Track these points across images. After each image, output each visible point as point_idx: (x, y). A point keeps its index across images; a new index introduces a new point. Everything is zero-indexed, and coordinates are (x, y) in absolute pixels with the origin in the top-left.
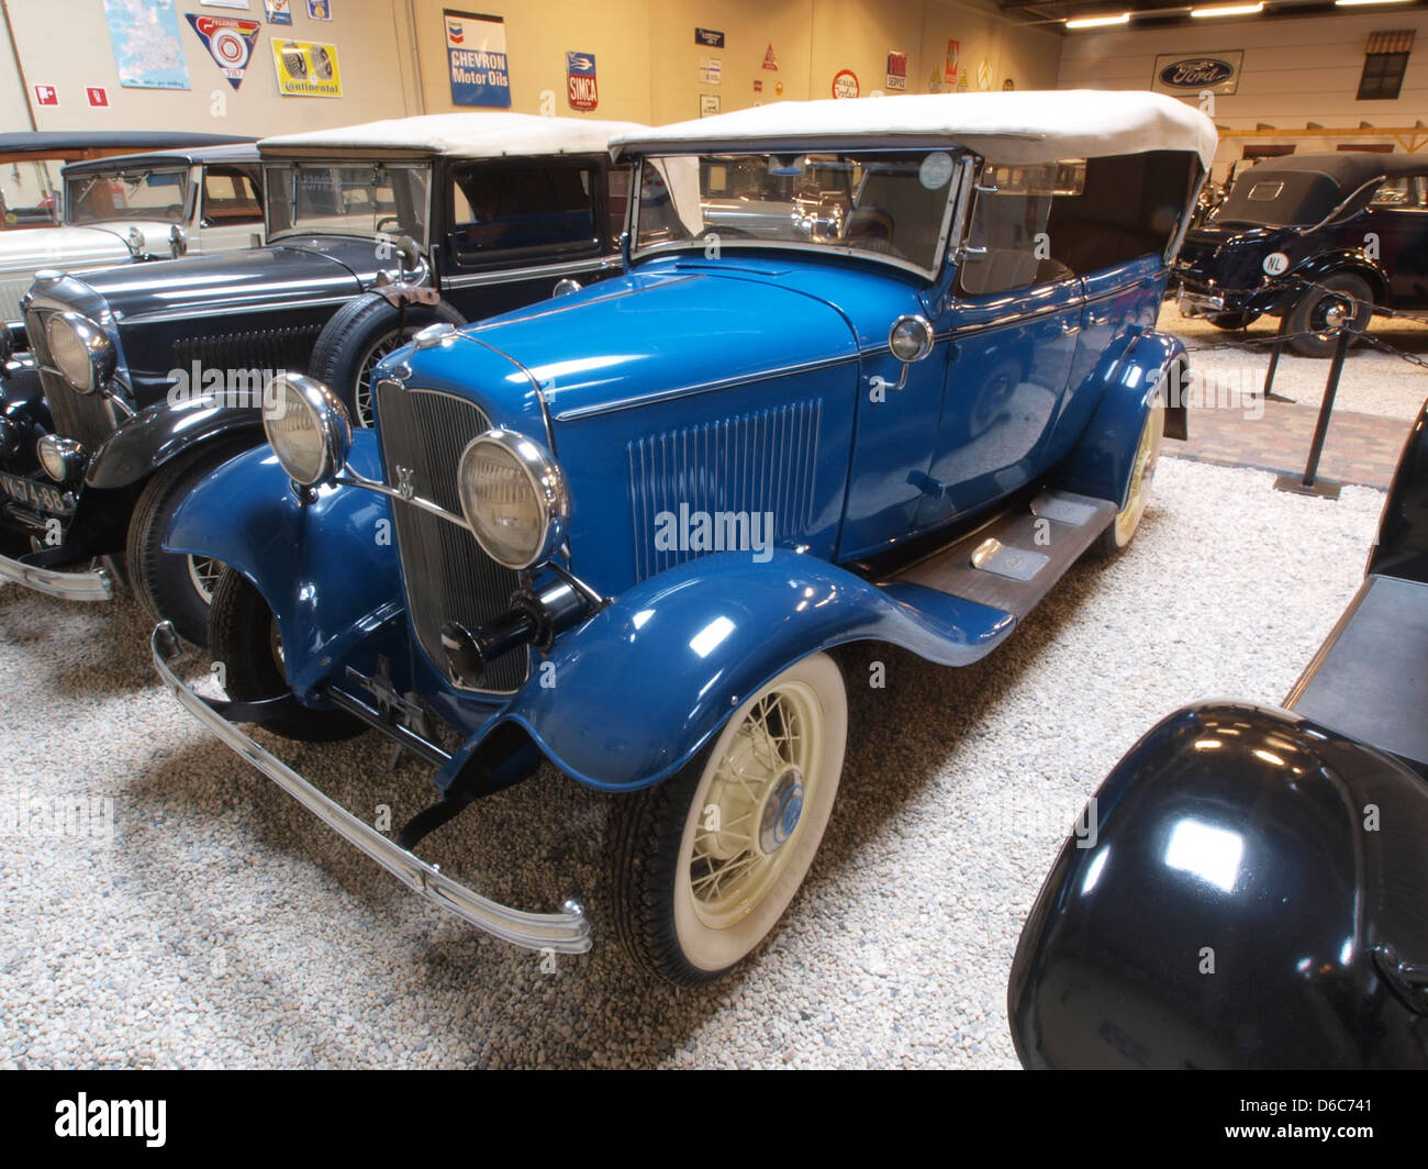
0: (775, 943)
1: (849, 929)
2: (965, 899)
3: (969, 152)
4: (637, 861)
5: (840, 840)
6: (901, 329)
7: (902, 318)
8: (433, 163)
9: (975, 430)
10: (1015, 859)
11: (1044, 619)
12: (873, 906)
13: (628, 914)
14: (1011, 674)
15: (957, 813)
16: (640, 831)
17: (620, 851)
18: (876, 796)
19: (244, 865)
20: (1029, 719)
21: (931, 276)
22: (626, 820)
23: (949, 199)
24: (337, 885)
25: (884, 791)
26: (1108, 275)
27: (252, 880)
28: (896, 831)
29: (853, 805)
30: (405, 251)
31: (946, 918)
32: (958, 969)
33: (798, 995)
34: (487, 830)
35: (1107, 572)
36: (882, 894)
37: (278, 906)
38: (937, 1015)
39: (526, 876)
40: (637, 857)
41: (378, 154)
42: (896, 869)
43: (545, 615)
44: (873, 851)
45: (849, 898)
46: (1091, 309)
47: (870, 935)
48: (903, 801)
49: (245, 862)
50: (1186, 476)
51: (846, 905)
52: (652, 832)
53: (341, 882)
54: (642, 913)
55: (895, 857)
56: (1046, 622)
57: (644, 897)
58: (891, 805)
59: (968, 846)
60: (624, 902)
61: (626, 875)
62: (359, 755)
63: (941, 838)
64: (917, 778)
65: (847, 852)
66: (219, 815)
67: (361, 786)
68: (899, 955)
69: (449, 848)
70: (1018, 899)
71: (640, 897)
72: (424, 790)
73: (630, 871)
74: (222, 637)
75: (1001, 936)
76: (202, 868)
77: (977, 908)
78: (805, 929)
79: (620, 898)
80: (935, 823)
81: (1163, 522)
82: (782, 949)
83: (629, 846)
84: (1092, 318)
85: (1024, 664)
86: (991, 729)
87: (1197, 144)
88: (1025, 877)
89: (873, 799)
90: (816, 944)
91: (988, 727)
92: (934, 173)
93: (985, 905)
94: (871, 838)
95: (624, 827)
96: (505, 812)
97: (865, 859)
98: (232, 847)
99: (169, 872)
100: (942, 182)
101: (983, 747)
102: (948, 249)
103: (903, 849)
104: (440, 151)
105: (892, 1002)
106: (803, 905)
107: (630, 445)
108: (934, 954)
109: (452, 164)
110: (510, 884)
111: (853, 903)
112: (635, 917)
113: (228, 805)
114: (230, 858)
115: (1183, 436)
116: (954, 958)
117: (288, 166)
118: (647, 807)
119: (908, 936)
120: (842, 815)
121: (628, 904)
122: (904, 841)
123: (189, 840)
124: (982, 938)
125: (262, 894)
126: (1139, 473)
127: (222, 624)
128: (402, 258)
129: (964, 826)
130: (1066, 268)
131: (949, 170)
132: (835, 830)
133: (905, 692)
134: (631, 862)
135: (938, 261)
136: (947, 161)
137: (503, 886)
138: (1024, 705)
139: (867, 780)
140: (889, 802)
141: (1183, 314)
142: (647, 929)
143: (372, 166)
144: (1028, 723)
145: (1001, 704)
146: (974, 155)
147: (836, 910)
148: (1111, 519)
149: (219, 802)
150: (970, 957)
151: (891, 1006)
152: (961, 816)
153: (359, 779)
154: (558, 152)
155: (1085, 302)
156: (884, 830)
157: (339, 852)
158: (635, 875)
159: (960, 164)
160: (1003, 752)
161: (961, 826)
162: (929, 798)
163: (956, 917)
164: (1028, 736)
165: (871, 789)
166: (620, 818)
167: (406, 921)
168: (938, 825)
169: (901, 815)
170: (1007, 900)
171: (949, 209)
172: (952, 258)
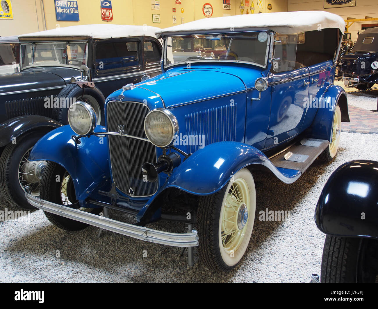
0: (241, 266)
1: (263, 263)
2: (297, 253)
3: (272, 31)
4: (208, 222)
5: (255, 242)
6: (259, 82)
7: (258, 79)
8: (89, 41)
9: (279, 120)
10: (311, 242)
11: (309, 181)
12: (269, 257)
13: (206, 239)
14: (301, 196)
15: (291, 233)
16: (208, 213)
17: (203, 220)
18: (264, 230)
19: (59, 265)
20: (310, 207)
21: (264, 67)
22: (204, 211)
23: (268, 45)
24: (93, 267)
25: (266, 229)
26: (316, 67)
27: (63, 269)
28: (272, 239)
29: (257, 233)
30: (83, 70)
31: (292, 258)
32: (298, 269)
33: (251, 279)
34: (138, 250)
35: (329, 166)
36: (271, 254)
37: (76, 273)
38: (294, 279)
39: (156, 259)
40: (208, 221)
41: (67, 39)
42: (274, 248)
43: (171, 161)
44: (266, 244)
45: (261, 255)
46: (312, 77)
47: (270, 264)
48: (273, 231)
49: (59, 264)
50: (353, 137)
51: (261, 258)
52: (212, 213)
53: (94, 267)
54: (210, 238)
55: (273, 245)
56: (311, 182)
57: (211, 233)
58: (269, 232)
59: (295, 240)
60: (205, 235)
61: (205, 227)
62: (86, 234)
63: (286, 239)
64: (276, 224)
65: (258, 245)
66: (44, 253)
67: (90, 242)
68: (280, 267)
69: (127, 255)
70: (313, 251)
71: (209, 233)
72: (112, 241)
73: (206, 226)
74: (47, 190)
75: (310, 260)
76: (45, 267)
77: (301, 254)
78: (249, 263)
79: (203, 235)
80: (284, 236)
81: (346, 151)
82: (243, 268)
83: (205, 218)
84: (313, 80)
85: (305, 193)
86: (297, 211)
87: (339, 27)
88: (315, 246)
89: (263, 231)
90: (253, 267)
91: (296, 210)
92: (262, 37)
93: (304, 253)
94: (265, 241)
95: (203, 213)
96: (143, 245)
97: (264, 246)
98: (53, 261)
99: (33, 269)
100: (265, 40)
101: (295, 215)
102: (268, 59)
103: (275, 243)
104: (92, 37)
105: (280, 277)
106: (247, 258)
107: (186, 116)
108: (290, 266)
109: (96, 41)
110: (152, 261)
111: (263, 257)
112: (208, 240)
113: (46, 250)
114: (54, 264)
115: (348, 121)
116: (297, 266)
117: (31, 44)
118: (210, 206)
119: (281, 263)
120: (254, 236)
121: (206, 236)
122: (275, 241)
123: (36, 261)
124: (304, 261)
125: (69, 271)
126: (334, 131)
127: (47, 186)
128: (82, 72)
129: (293, 236)
130: (303, 65)
131: (267, 36)
132: (253, 239)
133: (267, 204)
134: (207, 222)
135: (266, 62)
136: (266, 34)
137: (149, 262)
138: (307, 204)
139: (260, 226)
140: (268, 232)
141: (346, 86)
142: (212, 243)
143: (66, 43)
144: (309, 208)
145: (299, 204)
146: (274, 32)
147: (258, 259)
148: (328, 145)
149: (43, 249)
150: (301, 266)
151: (280, 278)
152: (292, 233)
153: (89, 240)
154: (128, 36)
155: (310, 75)
156: (268, 239)
157: (90, 260)
158: (208, 226)
159: (270, 35)
160: (302, 216)
161: (292, 236)
162: (281, 230)
163: (295, 257)
164: (310, 212)
165: (262, 228)
166: (202, 211)
167: (120, 273)
168: (285, 236)
169: (273, 235)
170: (310, 252)
171: (268, 47)
172: (270, 61)
